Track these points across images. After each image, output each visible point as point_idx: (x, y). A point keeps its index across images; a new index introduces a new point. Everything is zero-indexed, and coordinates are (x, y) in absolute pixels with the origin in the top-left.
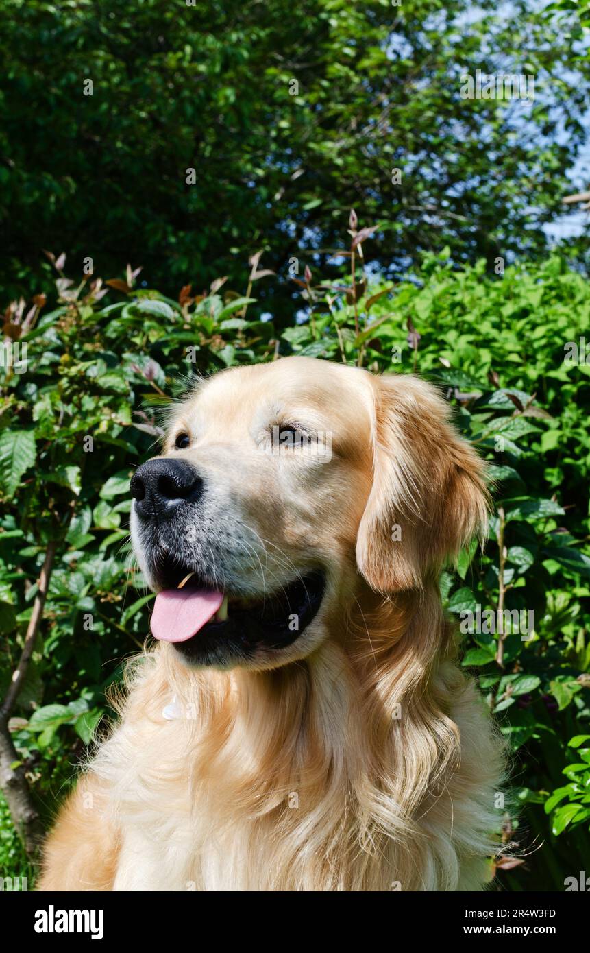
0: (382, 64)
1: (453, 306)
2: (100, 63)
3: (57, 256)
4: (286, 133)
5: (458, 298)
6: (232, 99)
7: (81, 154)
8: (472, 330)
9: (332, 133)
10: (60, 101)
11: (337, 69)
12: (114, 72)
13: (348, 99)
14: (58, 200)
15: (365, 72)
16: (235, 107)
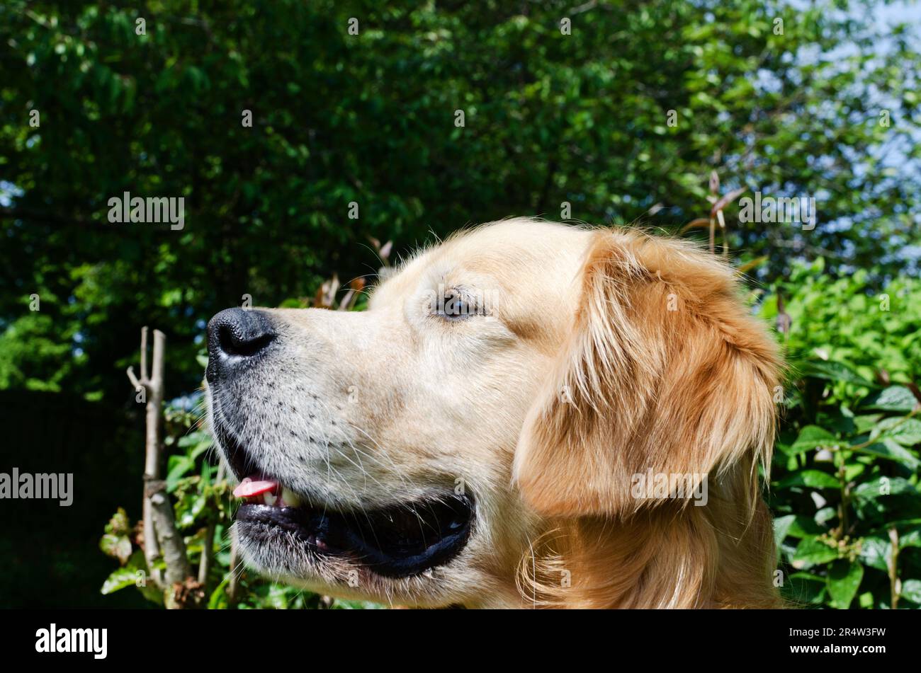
0: (750, 95)
1: (828, 318)
2: (455, 92)
3: (383, 244)
4: (645, 167)
5: (831, 310)
6: (590, 124)
7: (432, 180)
8: (848, 345)
9: (694, 166)
10: (412, 124)
11: (703, 98)
12: (471, 103)
13: (713, 130)
14: (404, 224)
15: (729, 103)
16: (593, 134)
